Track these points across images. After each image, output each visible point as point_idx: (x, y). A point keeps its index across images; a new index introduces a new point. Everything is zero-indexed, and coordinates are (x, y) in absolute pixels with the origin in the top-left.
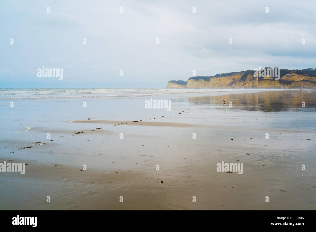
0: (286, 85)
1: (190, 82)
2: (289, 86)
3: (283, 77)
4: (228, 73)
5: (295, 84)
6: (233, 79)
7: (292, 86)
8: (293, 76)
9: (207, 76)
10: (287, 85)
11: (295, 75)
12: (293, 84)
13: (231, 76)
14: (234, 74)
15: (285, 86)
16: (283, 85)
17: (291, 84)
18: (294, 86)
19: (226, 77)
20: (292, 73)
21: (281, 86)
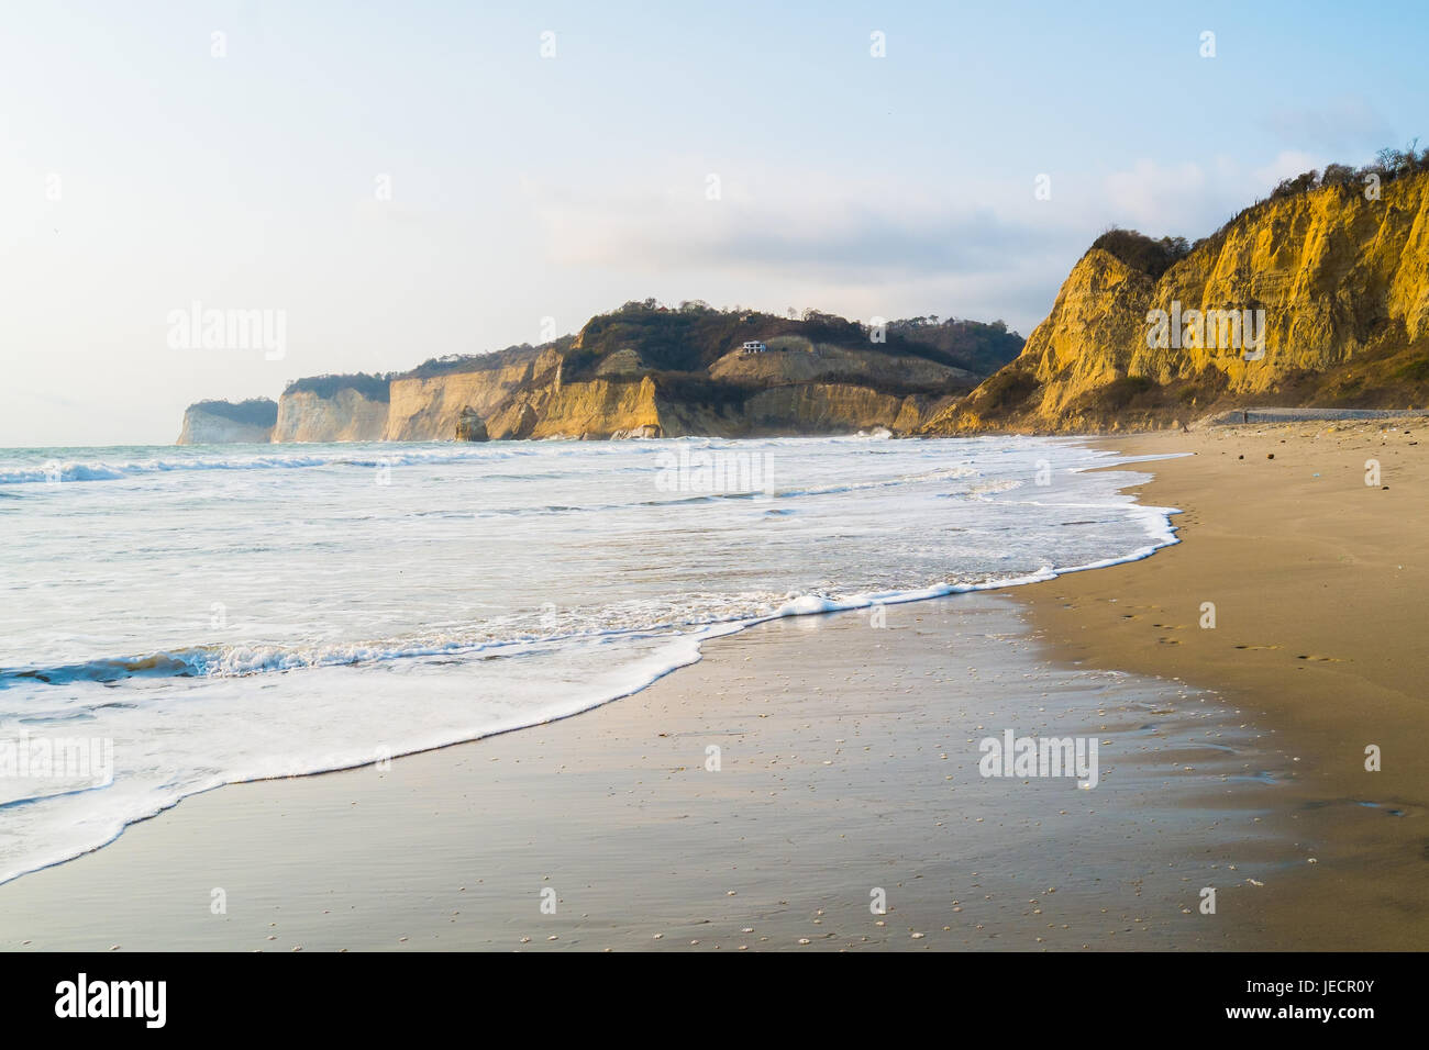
1: (293, 407)
3: (722, 360)
5: (775, 402)
8: (784, 349)
11: (798, 348)
12: (758, 406)
20: (781, 334)
21: (672, 417)
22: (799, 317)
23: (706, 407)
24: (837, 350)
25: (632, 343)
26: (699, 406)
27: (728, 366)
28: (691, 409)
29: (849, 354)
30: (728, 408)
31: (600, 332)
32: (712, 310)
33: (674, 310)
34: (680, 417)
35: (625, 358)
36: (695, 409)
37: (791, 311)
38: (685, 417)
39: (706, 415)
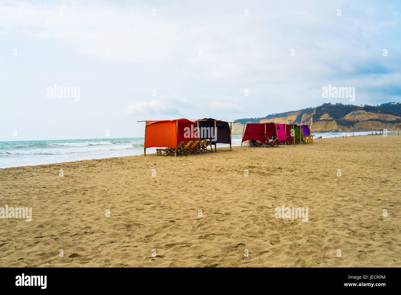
0: (347, 126)
1: (236, 126)
2: (352, 129)
3: (346, 116)
4: (284, 113)
5: (360, 125)
6: (289, 121)
7: (356, 128)
8: (360, 113)
9: (257, 118)
10: (349, 127)
11: (363, 113)
12: (357, 126)
13: (286, 117)
14: (291, 114)
15: (346, 128)
16: (342, 127)
17: (354, 125)
18: (359, 128)
19: (280, 118)
20: (359, 110)
21: (340, 128)
22: (363, 106)
23: (346, 126)
24: (372, 113)
25: (327, 112)
26: (345, 126)
27: (348, 117)
28: (343, 126)
29: (374, 114)
30: (351, 126)
31: (319, 110)
32: (343, 105)
33: (334, 105)
34: (341, 128)
35: (326, 116)
36: (344, 127)
37: (361, 105)
38: (342, 128)
39: (347, 128)
